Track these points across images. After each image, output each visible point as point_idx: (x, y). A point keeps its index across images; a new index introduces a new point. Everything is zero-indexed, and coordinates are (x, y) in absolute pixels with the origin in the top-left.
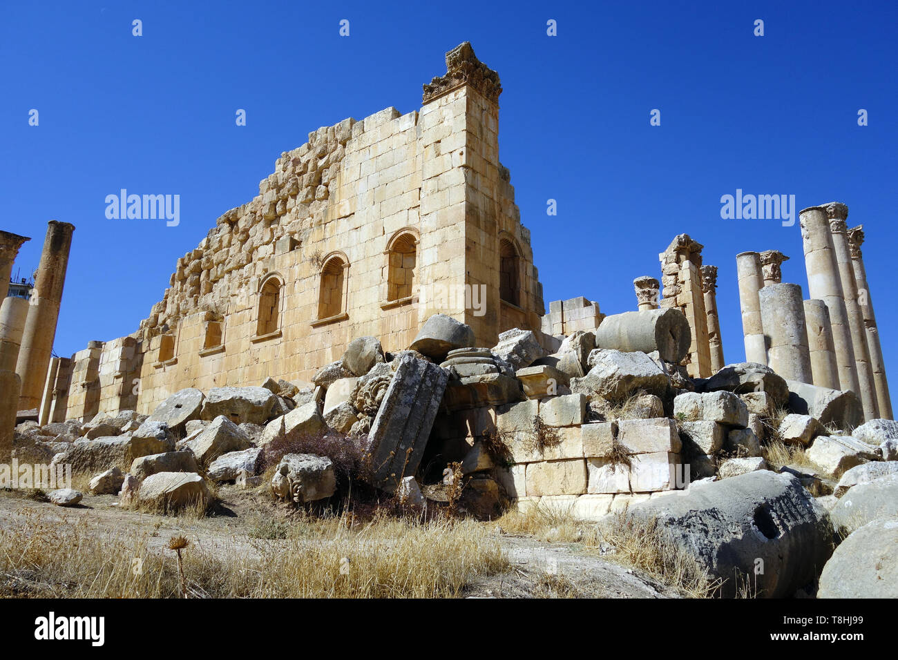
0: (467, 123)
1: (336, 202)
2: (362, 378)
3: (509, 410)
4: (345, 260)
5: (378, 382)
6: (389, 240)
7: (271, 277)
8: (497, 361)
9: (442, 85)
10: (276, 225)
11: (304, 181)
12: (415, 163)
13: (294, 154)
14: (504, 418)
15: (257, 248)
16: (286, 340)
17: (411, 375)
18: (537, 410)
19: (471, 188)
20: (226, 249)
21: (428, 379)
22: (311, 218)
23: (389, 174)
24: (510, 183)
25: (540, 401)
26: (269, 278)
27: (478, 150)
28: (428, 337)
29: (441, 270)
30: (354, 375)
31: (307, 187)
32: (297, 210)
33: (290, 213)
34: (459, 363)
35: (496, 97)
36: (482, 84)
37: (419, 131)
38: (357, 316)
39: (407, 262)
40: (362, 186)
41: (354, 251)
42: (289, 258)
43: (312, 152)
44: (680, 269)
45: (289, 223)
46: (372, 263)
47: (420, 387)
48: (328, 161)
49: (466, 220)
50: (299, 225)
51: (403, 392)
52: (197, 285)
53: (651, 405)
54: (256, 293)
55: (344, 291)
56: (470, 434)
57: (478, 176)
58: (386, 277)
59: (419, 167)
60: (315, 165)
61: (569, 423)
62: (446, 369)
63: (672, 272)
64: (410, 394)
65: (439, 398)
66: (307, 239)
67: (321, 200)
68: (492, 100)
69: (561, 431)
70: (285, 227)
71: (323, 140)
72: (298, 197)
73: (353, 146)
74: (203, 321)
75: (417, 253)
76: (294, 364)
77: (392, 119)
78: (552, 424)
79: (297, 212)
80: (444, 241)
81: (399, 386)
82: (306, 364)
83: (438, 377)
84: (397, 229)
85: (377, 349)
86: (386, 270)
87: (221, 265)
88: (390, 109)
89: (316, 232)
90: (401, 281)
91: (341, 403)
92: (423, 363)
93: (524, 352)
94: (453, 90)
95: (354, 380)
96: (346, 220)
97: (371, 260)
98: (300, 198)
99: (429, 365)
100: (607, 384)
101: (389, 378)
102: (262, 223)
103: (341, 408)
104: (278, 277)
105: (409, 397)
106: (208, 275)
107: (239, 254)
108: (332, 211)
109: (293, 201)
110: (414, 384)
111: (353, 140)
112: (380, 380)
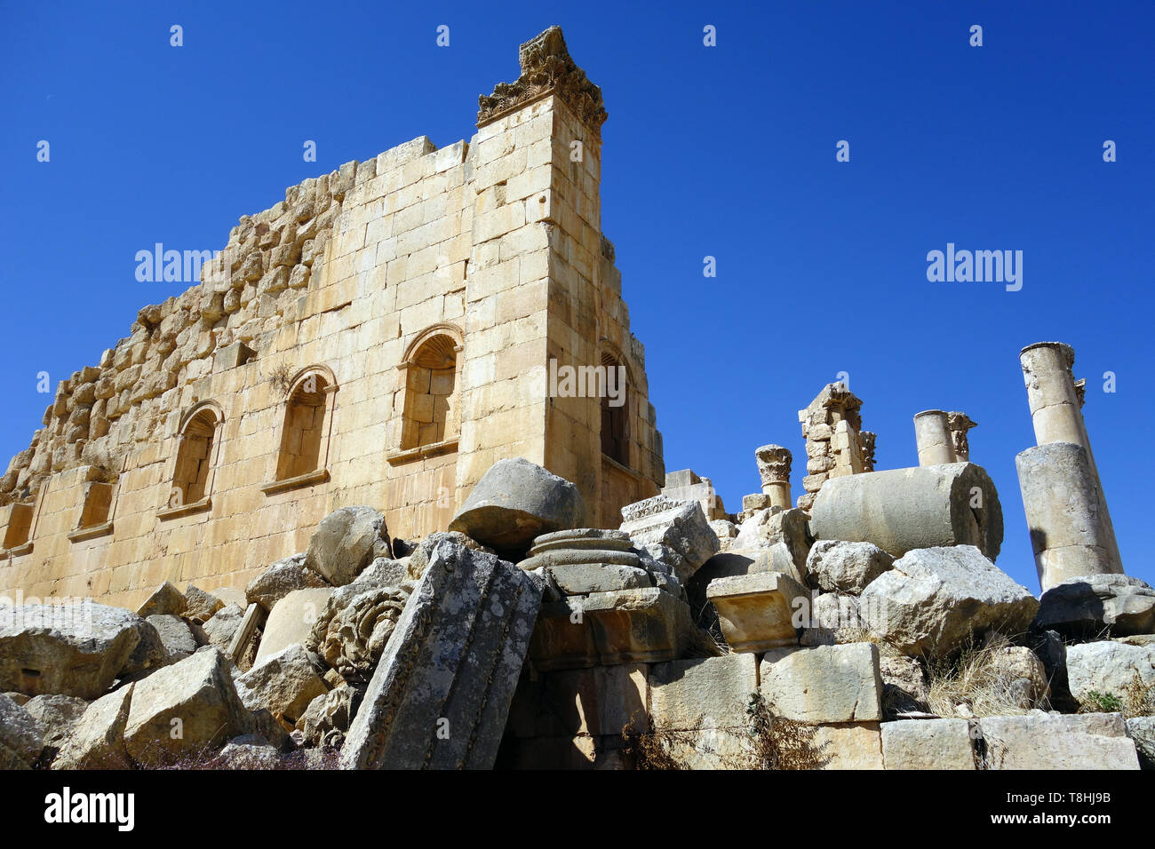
0: (554, 152)
1: (321, 286)
2: (339, 592)
3: (681, 676)
4: (330, 380)
5: (377, 602)
6: (406, 347)
7: (203, 408)
8: (645, 561)
9: (511, 95)
10: (221, 329)
11: (273, 256)
12: (459, 220)
13: (258, 218)
14: (670, 696)
15: (186, 363)
16: (219, 515)
17: (457, 588)
18: (754, 679)
19: (557, 258)
20: (137, 366)
21: (495, 598)
22: (279, 316)
23: (413, 239)
24: (615, 265)
25: (759, 659)
26: (198, 410)
27: (569, 200)
28: (492, 503)
29: (500, 394)
30: (327, 582)
31: (276, 266)
32: (257, 303)
33: (245, 308)
34: (563, 563)
35: (597, 124)
36: (577, 98)
37: (468, 171)
38: (343, 476)
39: (439, 385)
40: (366, 260)
41: (346, 365)
42: (236, 377)
43: (288, 213)
44: (833, 433)
45: (242, 324)
46: (377, 385)
47: (478, 618)
48: (314, 225)
49: (548, 308)
50: (259, 326)
51: (437, 632)
52: (84, 423)
53: (1028, 672)
54: (174, 435)
55: (325, 432)
56: (584, 728)
57: (569, 241)
58: (400, 408)
59: (466, 226)
60: (293, 233)
61: (845, 717)
62: (535, 576)
63: (821, 437)
64: (453, 637)
65: (522, 646)
66: (267, 347)
67: (297, 288)
68: (592, 128)
69: (821, 737)
70: (234, 331)
71: (309, 197)
72: (260, 283)
73: (356, 198)
74: (82, 482)
75: (458, 368)
76: (228, 559)
77: (424, 154)
78: (797, 717)
79: (257, 307)
80: (508, 344)
81: (427, 617)
82: (249, 558)
83: (519, 593)
84: (423, 328)
85: (378, 531)
86: (401, 397)
87: (125, 391)
88: (422, 139)
89: (284, 333)
90: (427, 417)
91: (290, 647)
92: (485, 562)
93: (685, 543)
94: (530, 103)
95: (324, 594)
96: (335, 314)
97: (375, 379)
98: (264, 284)
99: (498, 564)
100: (918, 619)
101: (403, 594)
102: (198, 325)
103: (289, 659)
104: (213, 408)
105: (450, 645)
106: (104, 408)
107: (156, 374)
108: (314, 300)
109: (252, 289)
110: (464, 612)
111: (357, 189)
112: (382, 597)
